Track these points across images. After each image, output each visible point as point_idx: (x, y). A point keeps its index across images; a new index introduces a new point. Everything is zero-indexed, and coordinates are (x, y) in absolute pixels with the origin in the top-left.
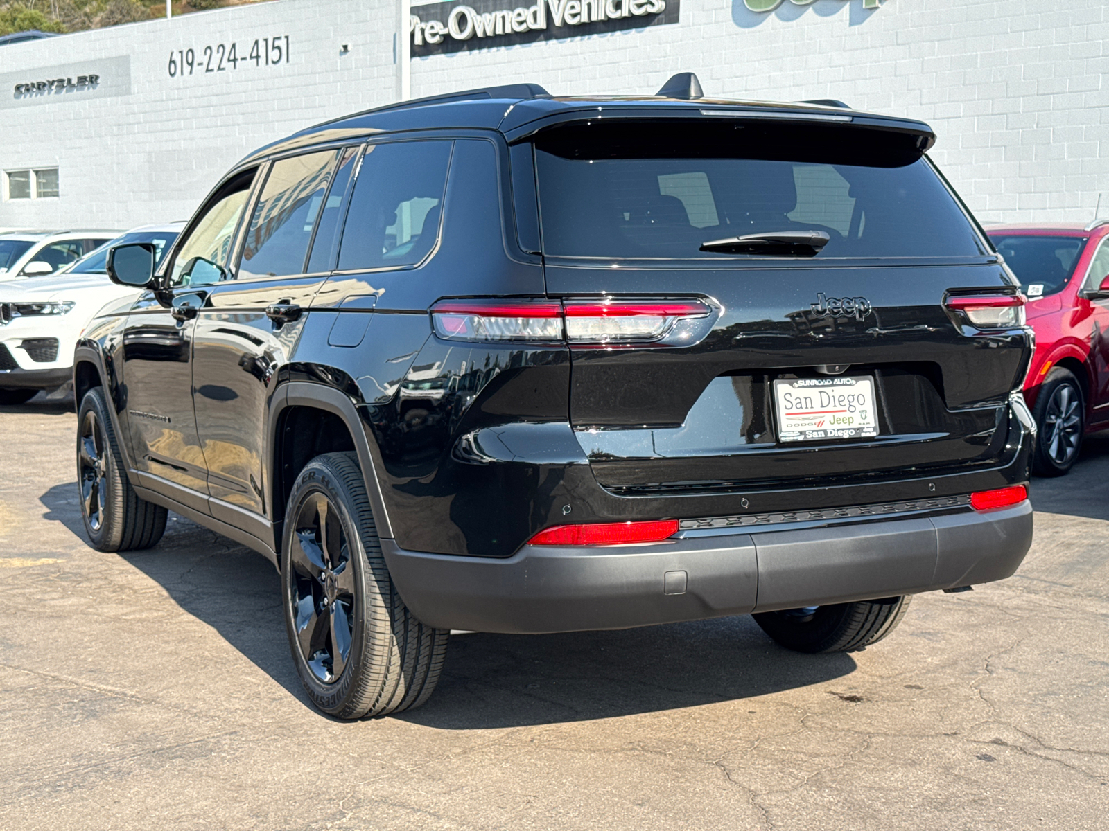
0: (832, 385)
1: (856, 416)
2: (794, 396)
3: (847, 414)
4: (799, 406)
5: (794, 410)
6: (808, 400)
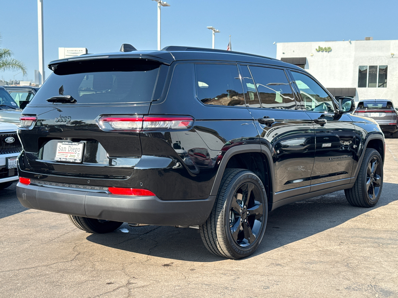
0: (72, 145)
1: (76, 155)
2: (61, 147)
3: (74, 154)
4: (62, 150)
5: (60, 151)
6: (65, 148)
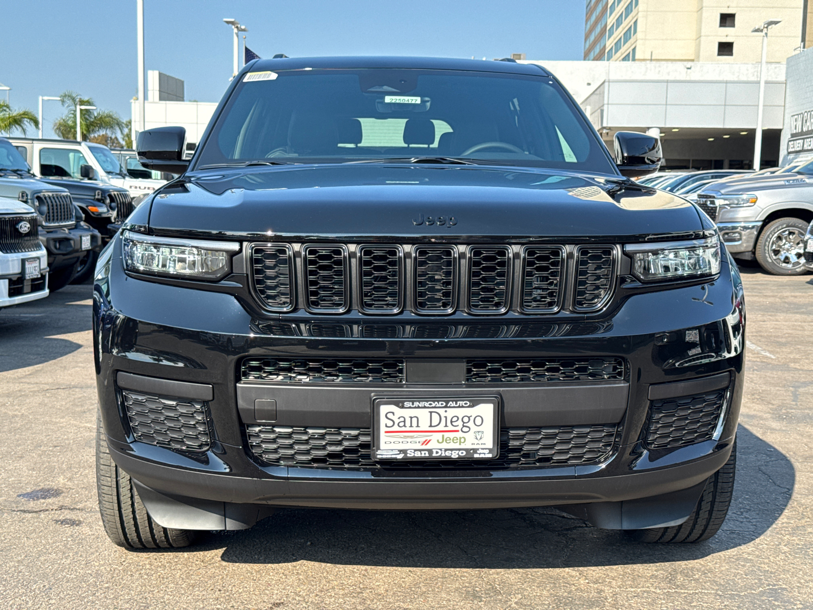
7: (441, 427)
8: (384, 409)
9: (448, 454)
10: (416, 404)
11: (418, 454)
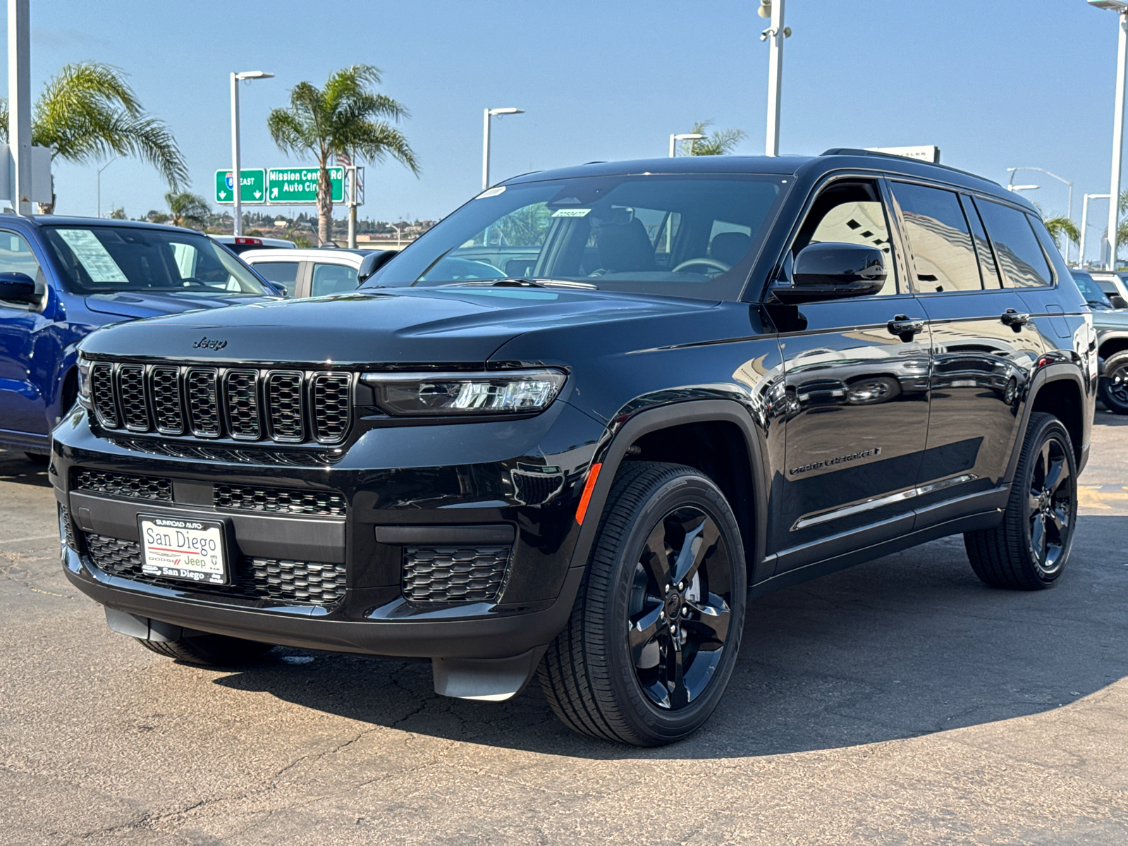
7: (185, 548)
8: (146, 525)
9: (191, 575)
10: (164, 522)
11: (170, 573)
